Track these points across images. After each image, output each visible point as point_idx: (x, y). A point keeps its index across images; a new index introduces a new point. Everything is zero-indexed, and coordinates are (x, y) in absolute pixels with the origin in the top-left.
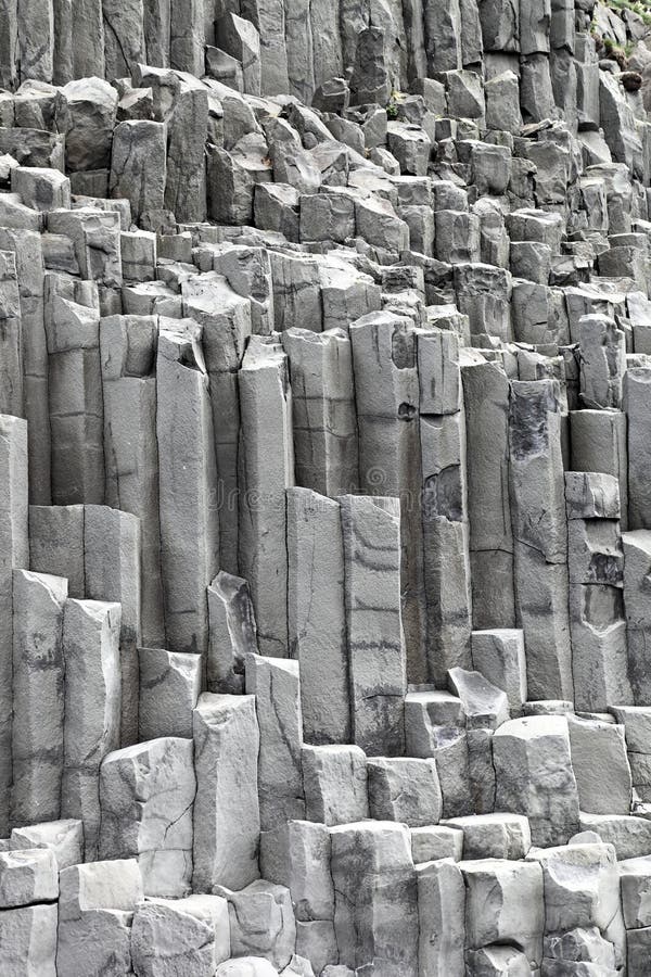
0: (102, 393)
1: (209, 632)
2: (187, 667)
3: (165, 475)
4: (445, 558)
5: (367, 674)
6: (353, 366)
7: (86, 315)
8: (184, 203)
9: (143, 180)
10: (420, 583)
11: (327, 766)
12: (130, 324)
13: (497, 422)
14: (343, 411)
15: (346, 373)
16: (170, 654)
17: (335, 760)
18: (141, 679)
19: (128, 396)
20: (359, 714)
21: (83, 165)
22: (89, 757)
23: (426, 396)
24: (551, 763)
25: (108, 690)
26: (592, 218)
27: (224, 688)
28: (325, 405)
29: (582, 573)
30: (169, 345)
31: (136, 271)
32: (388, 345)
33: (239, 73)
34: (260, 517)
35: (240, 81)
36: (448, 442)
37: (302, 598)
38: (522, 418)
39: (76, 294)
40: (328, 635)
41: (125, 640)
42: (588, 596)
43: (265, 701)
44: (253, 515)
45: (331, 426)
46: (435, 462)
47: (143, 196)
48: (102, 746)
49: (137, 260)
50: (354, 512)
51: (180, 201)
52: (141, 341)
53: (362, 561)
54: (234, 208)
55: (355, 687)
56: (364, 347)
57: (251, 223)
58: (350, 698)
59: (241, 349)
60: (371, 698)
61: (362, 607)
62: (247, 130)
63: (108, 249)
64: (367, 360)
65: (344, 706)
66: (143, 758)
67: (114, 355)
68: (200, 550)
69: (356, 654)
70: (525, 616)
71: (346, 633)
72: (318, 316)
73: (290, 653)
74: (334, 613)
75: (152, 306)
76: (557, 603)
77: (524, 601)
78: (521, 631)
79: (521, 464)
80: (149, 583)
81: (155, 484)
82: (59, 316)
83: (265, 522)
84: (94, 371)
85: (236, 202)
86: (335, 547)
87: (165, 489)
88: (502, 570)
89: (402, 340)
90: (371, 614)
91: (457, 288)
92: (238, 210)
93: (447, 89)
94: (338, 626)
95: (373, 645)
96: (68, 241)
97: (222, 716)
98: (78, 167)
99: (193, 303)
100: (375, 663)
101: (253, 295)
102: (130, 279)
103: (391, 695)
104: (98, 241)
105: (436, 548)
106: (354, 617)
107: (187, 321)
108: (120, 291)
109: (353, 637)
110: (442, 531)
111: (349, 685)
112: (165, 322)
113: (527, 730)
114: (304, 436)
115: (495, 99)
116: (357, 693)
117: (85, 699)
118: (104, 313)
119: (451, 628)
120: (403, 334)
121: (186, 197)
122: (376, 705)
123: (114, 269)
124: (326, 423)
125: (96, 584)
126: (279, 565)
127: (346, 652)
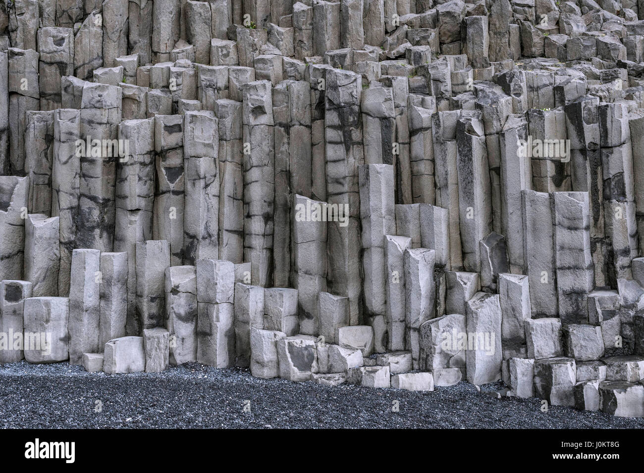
0: (433, 149)
1: (481, 263)
2: (467, 280)
4: (615, 222)
5: (566, 282)
7: (426, 113)
8: (499, 51)
9: (473, 43)
11: (536, 330)
12: (444, 116)
15: (561, 129)
16: (458, 274)
17: (542, 327)
18: (447, 285)
20: (561, 302)
21: (449, 41)
22: (414, 323)
25: (423, 292)
27: (488, 290)
31: (459, 88)
34: (509, 205)
39: (423, 103)
40: (544, 263)
43: (505, 298)
44: (506, 204)
46: (609, 172)
47: (474, 51)
48: (421, 318)
49: (459, 83)
50: (556, 201)
51: (497, 51)
52: (451, 123)
53: (562, 226)
54: (534, 49)
55: (559, 289)
57: (543, 55)
58: (556, 295)
59: (502, 123)
60: (568, 295)
61: (562, 248)
62: (549, 10)
63: (442, 80)
65: (553, 298)
68: (476, 223)
69: (559, 272)
71: (554, 262)
72: (552, 101)
73: (524, 272)
74: (548, 252)
82: (414, 114)
83: (512, 208)
85: (534, 46)
89: (589, 110)
90: (568, 252)
92: (536, 50)
94: (550, 259)
95: (569, 268)
98: (446, 42)
100: (570, 277)
101: (514, 94)
103: (580, 293)
104: (437, 77)
105: (610, 217)
106: (558, 254)
108: (448, 99)
109: (558, 264)
110: (614, 208)
111: (555, 288)
112: (465, 112)
116: (560, 292)
117: (412, 296)
119: (620, 258)
120: (590, 106)
121: (500, 48)
122: (571, 299)
123: (444, 89)
125: (426, 241)
126: (519, 229)
127: (555, 273)
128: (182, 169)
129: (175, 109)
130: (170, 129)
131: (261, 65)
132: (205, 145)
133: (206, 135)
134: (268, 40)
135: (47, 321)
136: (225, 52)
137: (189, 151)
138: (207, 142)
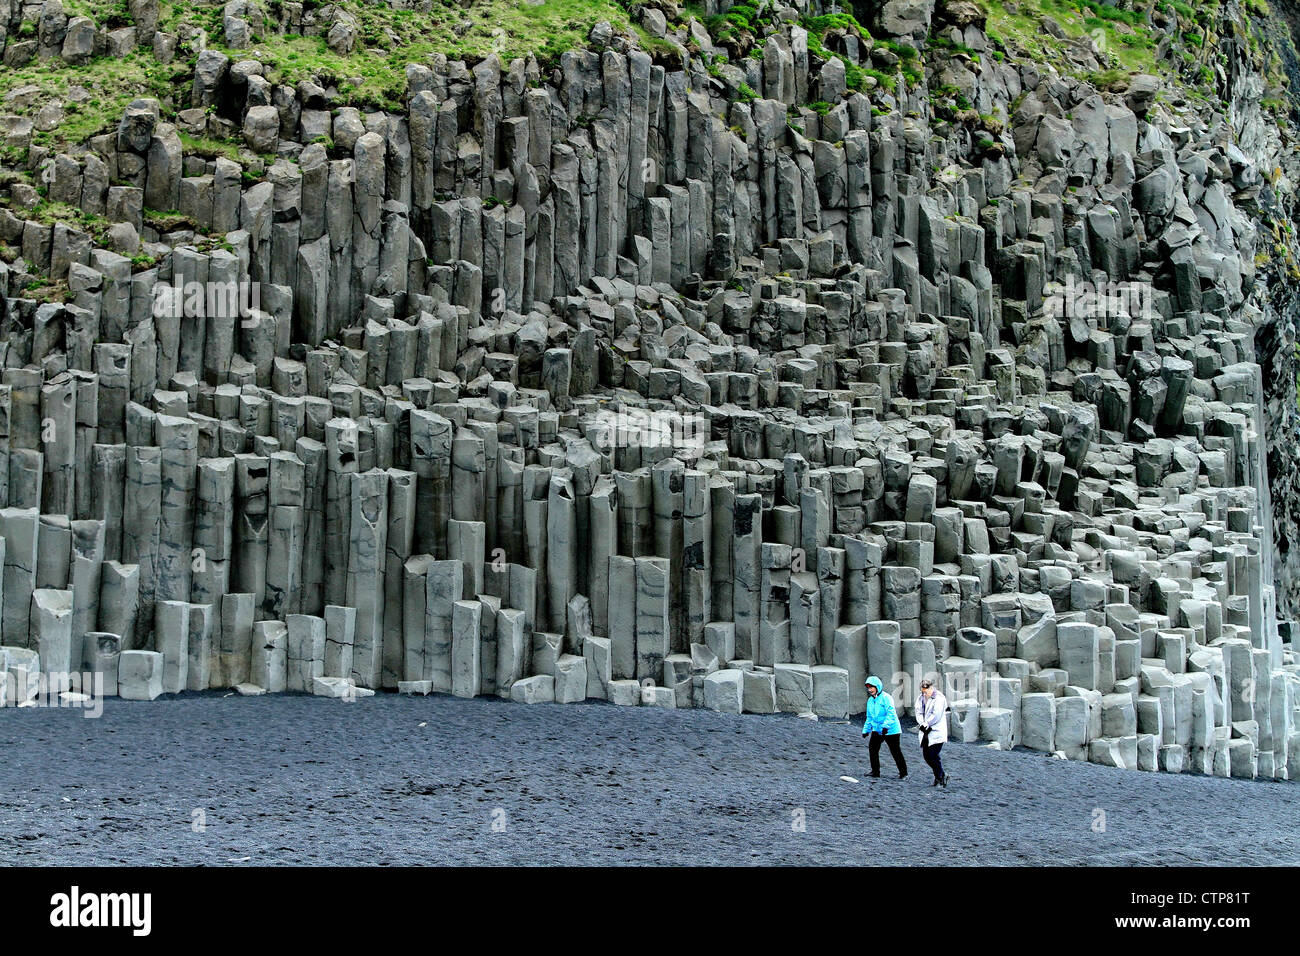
0: (522, 506)
1: (567, 625)
2: (555, 641)
3: (550, 548)
4: (692, 589)
5: (645, 646)
6: (649, 489)
7: (515, 468)
8: (581, 385)
10: (679, 602)
11: (619, 692)
12: (538, 472)
13: (727, 518)
14: (644, 515)
15: (647, 493)
16: (547, 635)
17: (623, 688)
18: (533, 647)
19: (533, 509)
20: (640, 666)
21: (528, 369)
22: (506, 683)
23: (687, 507)
24: (728, 694)
26: (872, 332)
27: (573, 652)
28: (634, 512)
29: (766, 595)
30: (555, 486)
31: (546, 438)
32: (668, 481)
33: (636, 273)
34: (596, 568)
35: (636, 278)
36: (698, 531)
37: (613, 610)
38: (743, 515)
39: (513, 456)
40: (626, 627)
41: (527, 628)
42: (770, 606)
43: (590, 660)
45: (635, 520)
46: (689, 541)
48: (512, 678)
49: (547, 431)
50: (641, 569)
52: (542, 482)
53: (645, 593)
54: (613, 378)
55: (639, 653)
56: (657, 480)
57: (623, 386)
58: (636, 658)
59: (592, 484)
60: (647, 658)
61: (644, 614)
62: (629, 323)
63: (532, 429)
64: (659, 488)
65: (633, 662)
66: (529, 686)
67: (529, 489)
69: (639, 636)
70: (737, 616)
71: (635, 627)
72: (638, 459)
73: (606, 635)
74: (629, 617)
75: (550, 460)
76: (753, 611)
77: (737, 610)
78: (733, 624)
79: (739, 540)
80: (541, 601)
81: (546, 552)
82: (503, 469)
83: (598, 573)
84: (519, 498)
85: (615, 374)
86: (632, 586)
87: (550, 555)
88: (727, 592)
89: (675, 478)
90: (650, 619)
91: (731, 427)
92: (616, 379)
93: (781, 252)
94: (631, 624)
95: (649, 633)
96: (512, 427)
97: (568, 667)
99: (572, 459)
100: (650, 641)
101: (603, 452)
102: (542, 443)
103: (657, 657)
105: (688, 583)
106: (640, 620)
107: (566, 469)
108: (536, 451)
109: (639, 629)
110: (692, 575)
111: (635, 653)
112: (555, 470)
113: (718, 677)
114: (622, 526)
115: (816, 253)
116: (639, 656)
117: (505, 658)
118: (526, 464)
119: (694, 623)
121: (581, 382)
122: (649, 662)
123: (534, 440)
124: (634, 520)
125: (515, 601)
126: (604, 592)
127: (635, 636)
128: (265, 515)
129: (249, 446)
130: (255, 473)
131: (339, 400)
132: (293, 493)
133: (293, 481)
134: (341, 366)
135: (150, 676)
136: (296, 379)
137: (275, 499)
138: (294, 489)
